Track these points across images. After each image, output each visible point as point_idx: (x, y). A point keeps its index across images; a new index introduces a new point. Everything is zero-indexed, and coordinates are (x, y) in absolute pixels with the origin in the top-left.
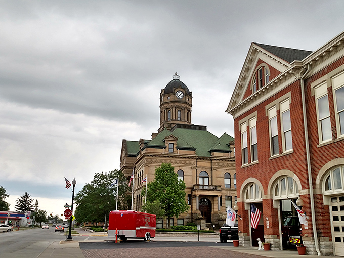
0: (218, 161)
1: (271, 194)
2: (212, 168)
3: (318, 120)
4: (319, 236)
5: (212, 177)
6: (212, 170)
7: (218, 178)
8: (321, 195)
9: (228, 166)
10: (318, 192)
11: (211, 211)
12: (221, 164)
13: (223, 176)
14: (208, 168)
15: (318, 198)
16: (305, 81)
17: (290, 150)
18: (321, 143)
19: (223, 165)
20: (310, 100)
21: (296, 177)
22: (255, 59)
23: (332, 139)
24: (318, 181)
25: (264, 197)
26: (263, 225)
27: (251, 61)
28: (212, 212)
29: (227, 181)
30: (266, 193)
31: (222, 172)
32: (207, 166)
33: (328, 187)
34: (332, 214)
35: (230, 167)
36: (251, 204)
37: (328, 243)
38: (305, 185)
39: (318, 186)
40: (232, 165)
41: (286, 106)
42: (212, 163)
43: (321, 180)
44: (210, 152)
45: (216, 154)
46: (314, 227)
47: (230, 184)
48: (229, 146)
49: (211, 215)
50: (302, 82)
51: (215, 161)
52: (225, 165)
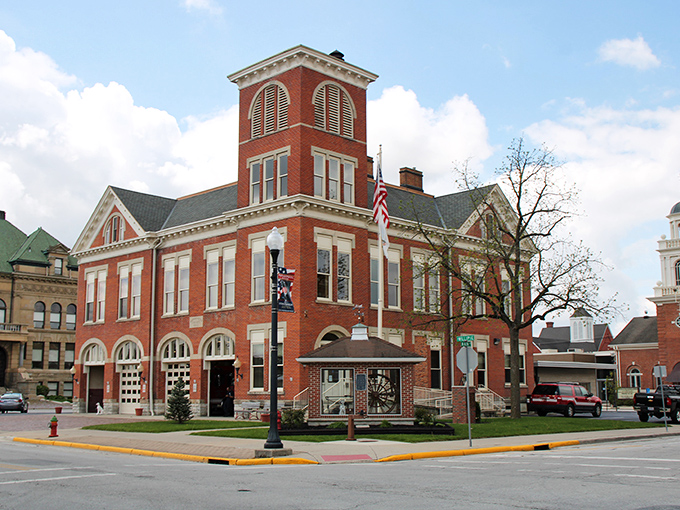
0: (25, 281)
1: (115, 358)
2: (13, 292)
3: (165, 292)
4: (154, 398)
5: (11, 309)
6: (12, 297)
7: (24, 312)
8: (160, 362)
9: (42, 289)
10: (158, 360)
11: (5, 367)
12: (30, 287)
13: (33, 307)
14: (7, 292)
15: (157, 364)
16: (158, 250)
17: (138, 317)
18: (165, 315)
19: (33, 289)
20: (160, 271)
21: (140, 344)
22: (111, 204)
23: (173, 313)
24: (158, 350)
25: (107, 361)
26: (102, 390)
27: (106, 204)
28: (8, 370)
29: (39, 316)
30: (109, 357)
31: (30, 301)
32: (5, 289)
33: (167, 356)
34: (168, 379)
35: (46, 292)
36: (91, 367)
37: (162, 404)
38: (147, 353)
39: (158, 354)
40: (50, 289)
41: (138, 270)
42: (13, 283)
43: (161, 349)
44: (12, 263)
45: (23, 268)
46: (151, 391)
47: (44, 322)
48: (46, 254)
49: (4, 375)
50: (155, 251)
51: (20, 281)
52: (38, 288)
